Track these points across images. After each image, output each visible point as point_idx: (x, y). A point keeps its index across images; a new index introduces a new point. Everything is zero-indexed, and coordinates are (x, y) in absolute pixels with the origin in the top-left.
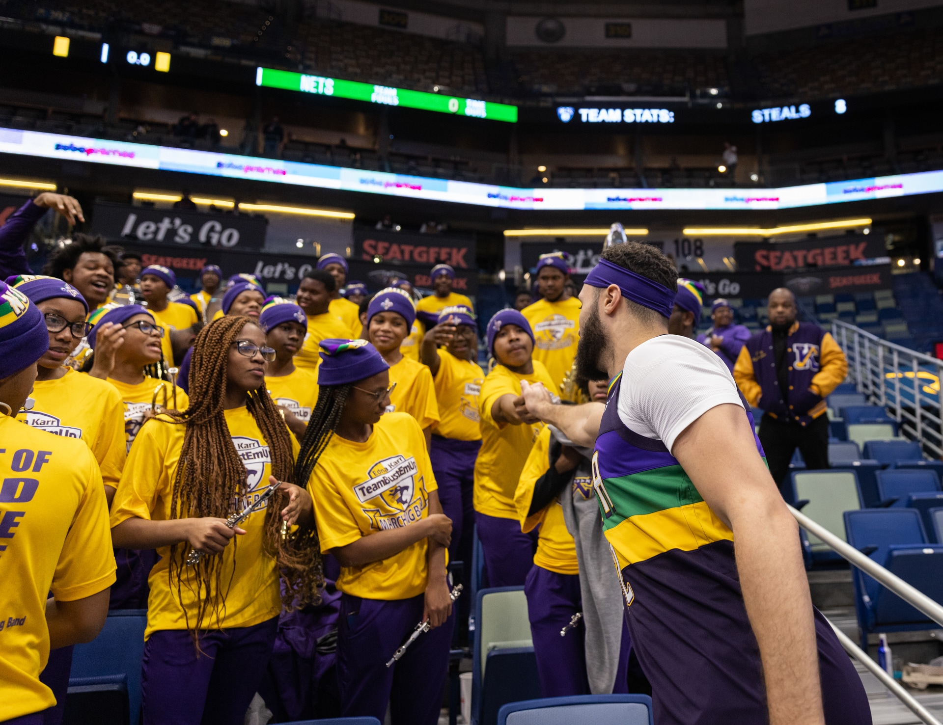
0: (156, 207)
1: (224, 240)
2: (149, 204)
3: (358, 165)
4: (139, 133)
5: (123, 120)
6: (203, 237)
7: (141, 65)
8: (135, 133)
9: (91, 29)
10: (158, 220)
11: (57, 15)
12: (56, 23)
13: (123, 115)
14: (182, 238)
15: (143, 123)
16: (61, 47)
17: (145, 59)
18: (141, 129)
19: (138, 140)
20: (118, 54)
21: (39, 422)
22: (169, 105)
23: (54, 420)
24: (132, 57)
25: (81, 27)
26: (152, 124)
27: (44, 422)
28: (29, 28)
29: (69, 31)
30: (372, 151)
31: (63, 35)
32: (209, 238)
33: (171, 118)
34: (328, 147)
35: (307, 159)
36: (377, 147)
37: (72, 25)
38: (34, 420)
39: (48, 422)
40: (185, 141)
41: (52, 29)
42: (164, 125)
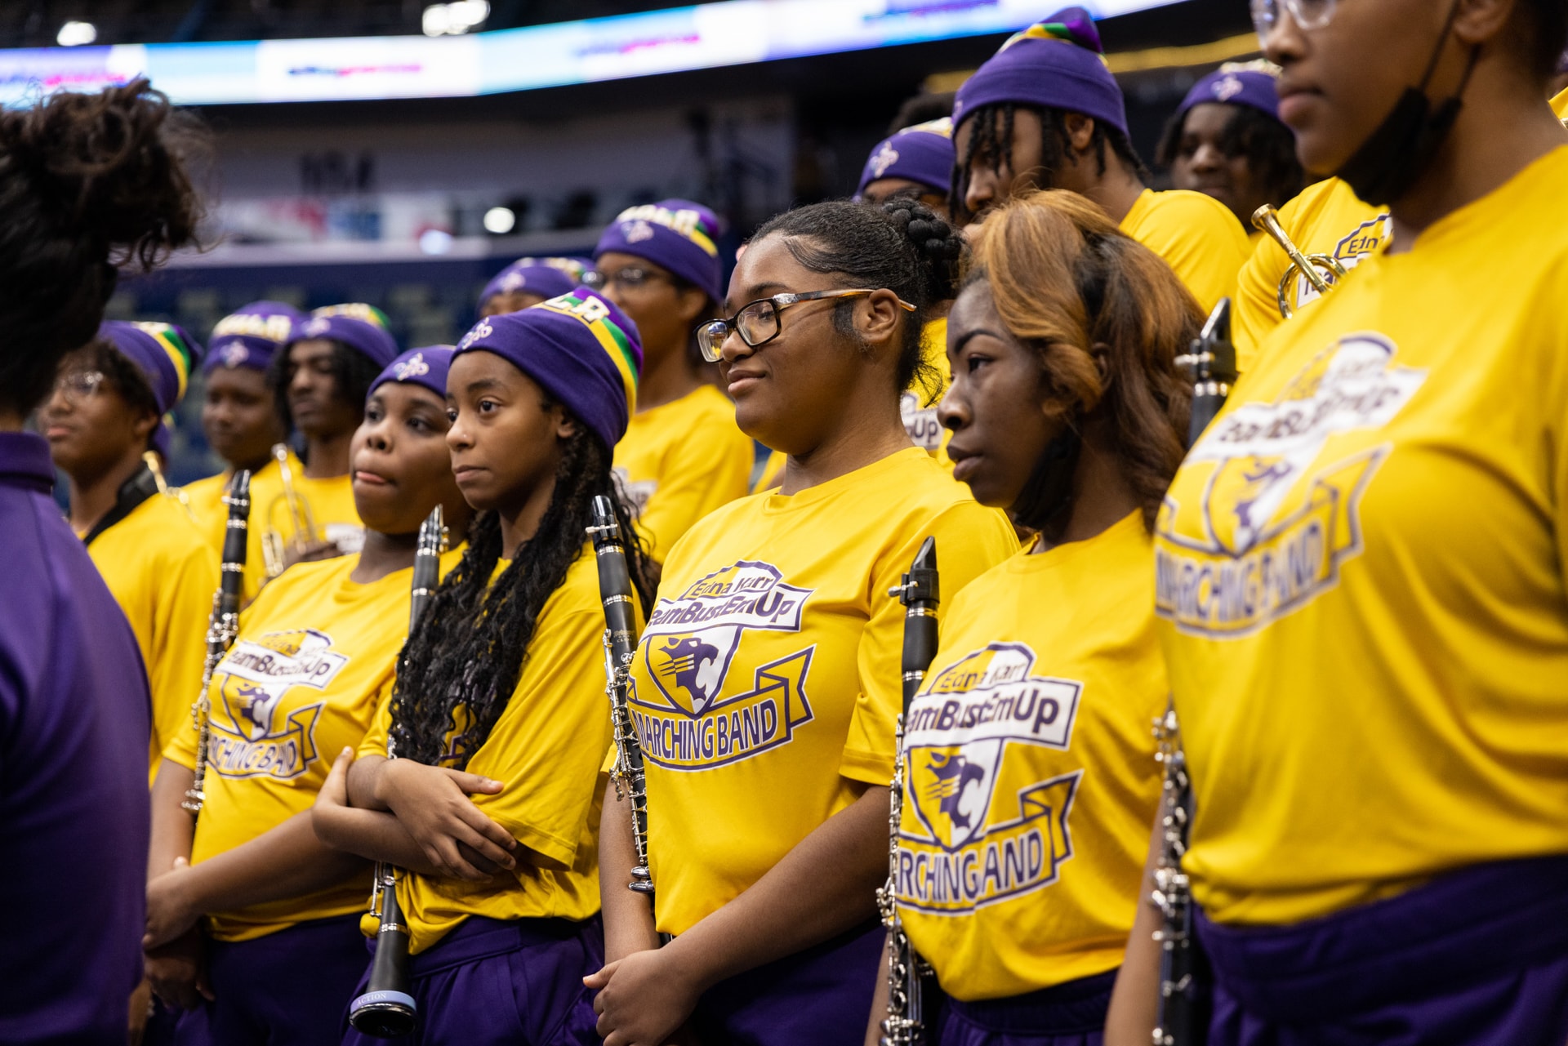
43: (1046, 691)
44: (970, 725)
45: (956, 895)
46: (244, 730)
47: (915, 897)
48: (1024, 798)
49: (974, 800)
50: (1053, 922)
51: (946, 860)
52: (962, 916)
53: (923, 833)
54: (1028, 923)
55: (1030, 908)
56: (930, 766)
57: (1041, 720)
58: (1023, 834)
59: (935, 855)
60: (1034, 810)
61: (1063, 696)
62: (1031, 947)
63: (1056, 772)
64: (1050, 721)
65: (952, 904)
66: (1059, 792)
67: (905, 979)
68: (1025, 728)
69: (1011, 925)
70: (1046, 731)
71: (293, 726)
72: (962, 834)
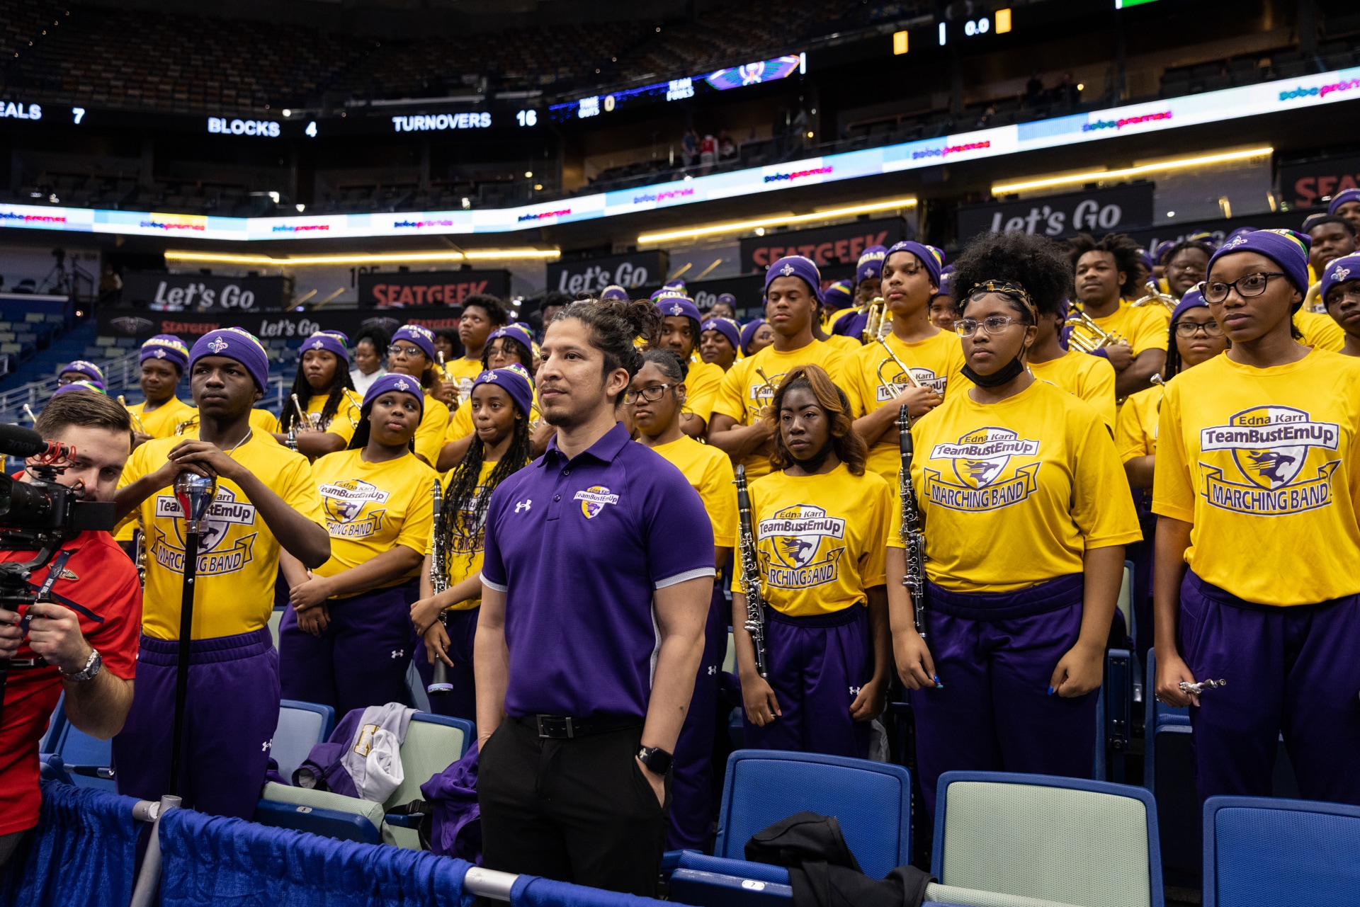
0: (1021, 197)
1: (1103, 222)
2: (1012, 197)
3: (1270, 75)
4: (989, 117)
5: (969, 107)
6: (1077, 224)
7: (980, 33)
8: (984, 119)
9: (923, 12)
10: (1025, 214)
11: (891, 9)
12: (892, 19)
13: (968, 101)
14: (1055, 229)
15: (989, 104)
16: (901, 43)
17: (984, 25)
18: (990, 111)
19: (989, 124)
20: (956, 30)
21: (1284, 418)
22: (1011, 73)
23: (1301, 414)
24: (970, 29)
25: (912, 15)
26: (999, 101)
27: (1290, 417)
28: (869, 35)
29: (902, 23)
30: (1292, 48)
31: (899, 30)
32: (1084, 222)
33: (1016, 88)
34: (1221, 63)
35: (1195, 89)
36: (1296, 41)
37: (905, 15)
38: (1277, 417)
39: (1294, 417)
40: (1039, 111)
41: (888, 27)
42: (1012, 99)
43: (835, 521)
44: (800, 530)
45: (797, 583)
46: (338, 519)
47: (777, 584)
48: (829, 554)
49: (806, 554)
50: (834, 592)
51: (793, 573)
52: (799, 590)
53: (780, 563)
54: (826, 592)
55: (827, 588)
56: (783, 542)
57: (834, 530)
58: (826, 565)
59: (785, 571)
60: (831, 558)
61: (841, 523)
62: (826, 600)
63: (838, 546)
64: (838, 531)
65: (795, 586)
66: (837, 552)
67: (757, 608)
68: (830, 532)
69: (820, 593)
70: (836, 534)
71: (371, 517)
72: (801, 564)
